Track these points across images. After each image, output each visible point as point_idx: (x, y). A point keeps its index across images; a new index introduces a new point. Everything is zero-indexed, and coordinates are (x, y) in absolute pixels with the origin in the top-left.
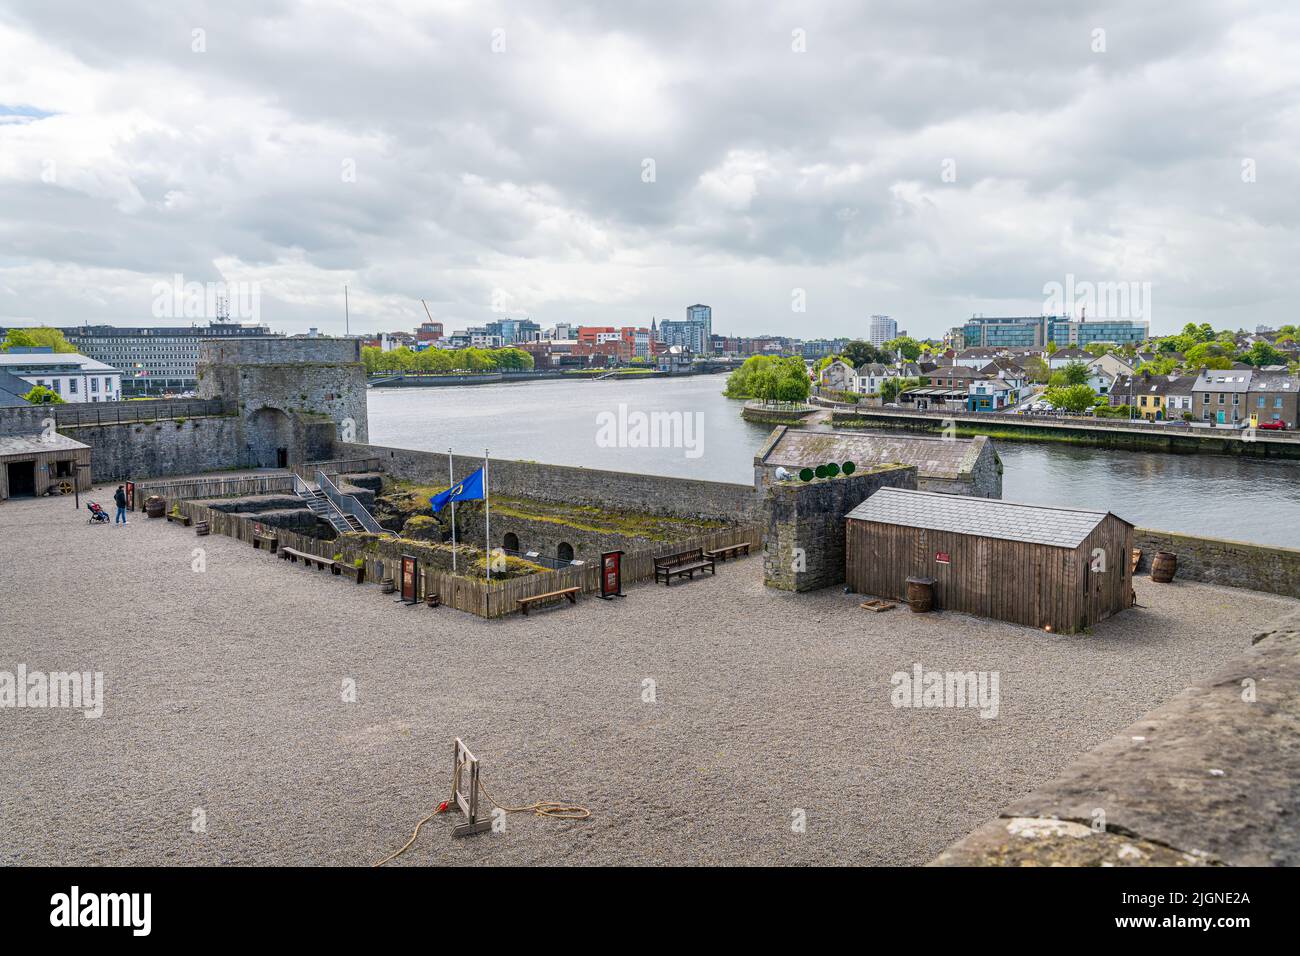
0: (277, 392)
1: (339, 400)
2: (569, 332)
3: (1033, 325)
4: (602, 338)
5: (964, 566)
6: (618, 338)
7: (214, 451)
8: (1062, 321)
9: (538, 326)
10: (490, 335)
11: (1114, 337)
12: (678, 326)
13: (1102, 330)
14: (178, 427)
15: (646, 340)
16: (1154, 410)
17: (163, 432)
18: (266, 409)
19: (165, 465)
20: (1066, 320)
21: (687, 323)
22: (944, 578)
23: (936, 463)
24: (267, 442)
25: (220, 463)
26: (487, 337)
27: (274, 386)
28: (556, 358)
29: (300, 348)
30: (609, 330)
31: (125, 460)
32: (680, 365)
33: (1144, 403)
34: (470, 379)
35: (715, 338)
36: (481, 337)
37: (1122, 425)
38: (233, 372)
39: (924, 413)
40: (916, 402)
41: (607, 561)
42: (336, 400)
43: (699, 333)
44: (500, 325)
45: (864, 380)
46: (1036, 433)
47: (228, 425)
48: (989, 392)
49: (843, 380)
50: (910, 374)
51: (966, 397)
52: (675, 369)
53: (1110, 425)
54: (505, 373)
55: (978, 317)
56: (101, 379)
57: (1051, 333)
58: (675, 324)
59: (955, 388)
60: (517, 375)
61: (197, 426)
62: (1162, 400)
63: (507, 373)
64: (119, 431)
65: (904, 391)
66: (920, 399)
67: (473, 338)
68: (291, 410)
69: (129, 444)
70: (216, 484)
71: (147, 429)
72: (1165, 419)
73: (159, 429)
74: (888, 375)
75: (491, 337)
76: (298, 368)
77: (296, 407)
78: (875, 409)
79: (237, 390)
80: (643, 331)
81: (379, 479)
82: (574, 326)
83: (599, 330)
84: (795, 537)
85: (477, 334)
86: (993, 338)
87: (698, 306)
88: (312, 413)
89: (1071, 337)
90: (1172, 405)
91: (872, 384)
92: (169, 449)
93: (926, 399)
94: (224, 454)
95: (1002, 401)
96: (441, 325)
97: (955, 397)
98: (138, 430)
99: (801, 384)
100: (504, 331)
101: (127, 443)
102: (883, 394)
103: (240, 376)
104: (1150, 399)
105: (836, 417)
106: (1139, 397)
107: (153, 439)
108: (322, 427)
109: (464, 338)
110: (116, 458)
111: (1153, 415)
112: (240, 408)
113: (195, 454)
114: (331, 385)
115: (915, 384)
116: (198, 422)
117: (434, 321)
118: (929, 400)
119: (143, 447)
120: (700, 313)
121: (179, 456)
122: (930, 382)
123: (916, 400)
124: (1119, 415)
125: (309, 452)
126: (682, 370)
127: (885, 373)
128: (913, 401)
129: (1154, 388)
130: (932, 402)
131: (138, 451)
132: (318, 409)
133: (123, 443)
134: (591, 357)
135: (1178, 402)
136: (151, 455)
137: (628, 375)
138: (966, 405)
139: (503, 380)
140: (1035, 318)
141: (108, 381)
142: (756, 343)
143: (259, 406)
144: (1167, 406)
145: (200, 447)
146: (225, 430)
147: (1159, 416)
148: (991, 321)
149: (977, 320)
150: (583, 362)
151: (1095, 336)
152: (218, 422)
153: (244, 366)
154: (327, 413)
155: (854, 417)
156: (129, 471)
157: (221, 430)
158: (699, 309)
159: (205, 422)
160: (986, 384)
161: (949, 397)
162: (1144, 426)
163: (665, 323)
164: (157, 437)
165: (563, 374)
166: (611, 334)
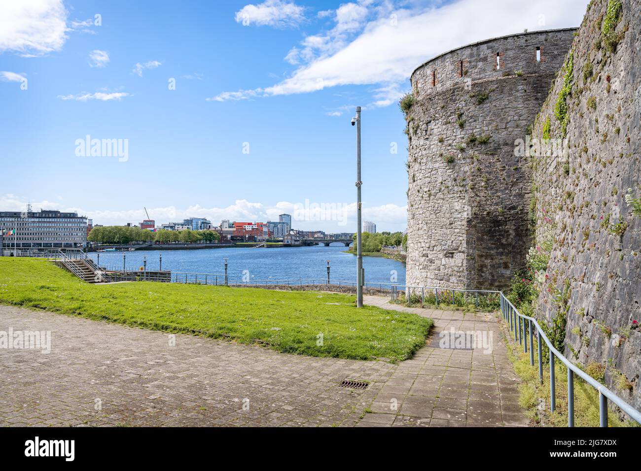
2: (229, 224)
4: (247, 227)
6: (255, 227)
9: (210, 222)
10: (185, 225)
12: (275, 224)
21: (280, 223)
26: (184, 227)
28: (229, 237)
30: (249, 224)
32: (295, 241)
34: (190, 246)
36: (181, 227)
43: (286, 228)
44: (192, 220)
52: (293, 243)
60: (213, 245)
67: (176, 227)
75: (186, 227)
82: (231, 222)
83: (245, 224)
85: (178, 225)
96: (154, 221)
100: (193, 224)
109: (171, 227)
117: (151, 219)
120: (286, 218)
126: (297, 243)
134: (247, 236)
137: (272, 245)
150: (244, 239)
158: (285, 216)
163: (269, 223)
165: (235, 244)
166: (251, 226)
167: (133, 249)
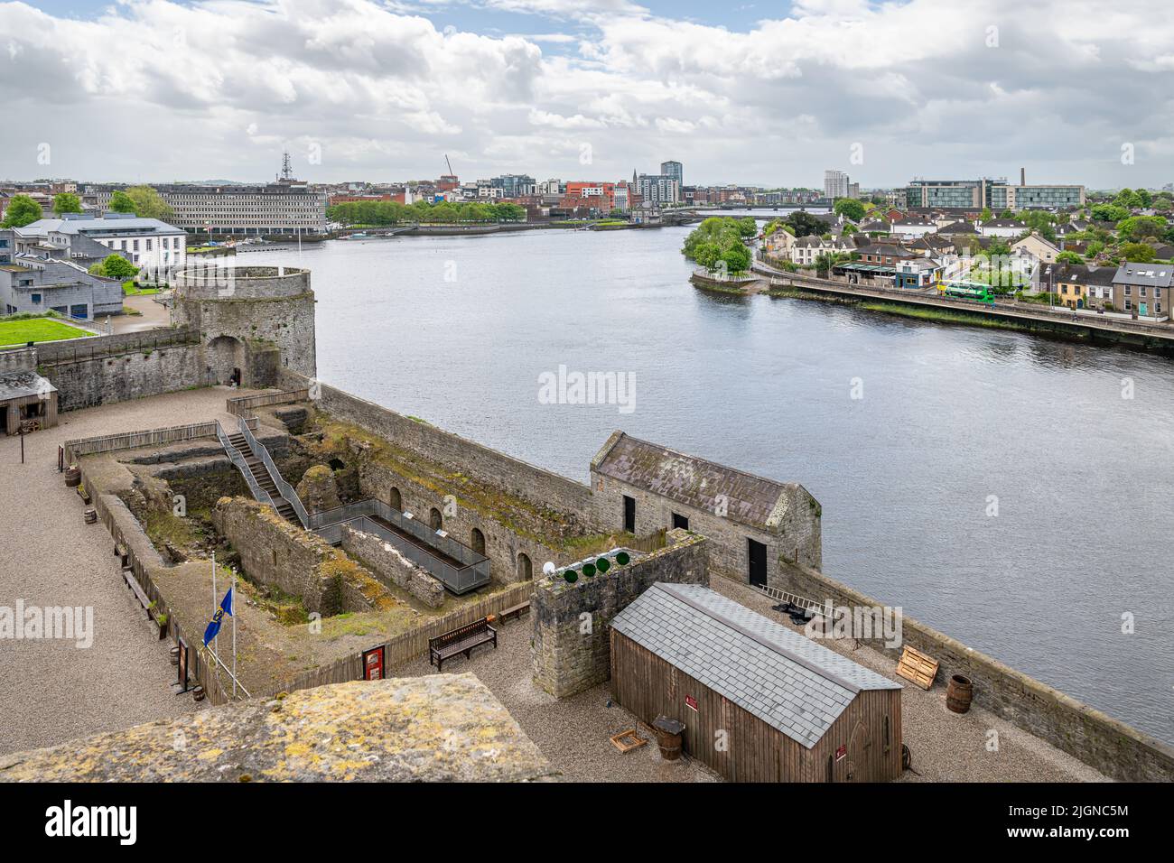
0: (232, 323)
1: (285, 329)
2: (559, 186)
3: (972, 188)
4: (587, 192)
5: (710, 720)
6: (600, 192)
7: (178, 374)
8: (998, 184)
9: (535, 180)
10: (494, 187)
11: (1050, 199)
12: (654, 180)
13: (1039, 194)
14: (146, 357)
15: (624, 193)
16: (1076, 298)
17: (132, 363)
18: (223, 338)
19: (133, 390)
20: (1003, 184)
21: (661, 177)
22: (694, 724)
23: (749, 505)
24: (226, 363)
25: (182, 383)
26: (492, 189)
27: (230, 318)
28: (546, 210)
29: (252, 286)
30: (592, 185)
31: (98, 389)
32: (651, 218)
33: (1065, 291)
34: (472, 229)
35: (687, 189)
36: (486, 189)
37: (1042, 313)
38: (197, 306)
39: (853, 288)
40: (847, 276)
41: (369, 657)
42: (282, 328)
43: (672, 186)
44: (502, 180)
45: (801, 251)
46: (958, 315)
47: (190, 353)
48: (914, 271)
49: (785, 246)
50: (844, 246)
51: (893, 274)
52: (647, 221)
53: (1029, 312)
54: (503, 223)
55: (918, 180)
56: (171, 240)
57: (989, 195)
58: (650, 177)
59: (883, 265)
60: (513, 225)
61: (163, 355)
62: (1082, 289)
63: (505, 223)
64: (92, 365)
65: (837, 265)
66: (851, 274)
67: (481, 189)
68: (243, 339)
69: (102, 376)
70: (146, 435)
71: (118, 361)
72: (1087, 308)
73: (128, 360)
74: (824, 246)
75: (495, 190)
76: (250, 303)
77: (248, 336)
78: (808, 281)
79: (199, 321)
80: (621, 185)
81: (304, 411)
82: (563, 182)
83: (584, 184)
84: (556, 644)
85: (483, 186)
86: (933, 199)
87: (671, 162)
88: (261, 341)
89: (1008, 199)
90: (1093, 294)
91: (810, 255)
92: (138, 376)
93: (857, 274)
94: (187, 376)
95: (928, 278)
96: (457, 177)
97: (883, 274)
98: (110, 363)
99: (742, 257)
100: (505, 184)
101: (100, 374)
102: (818, 267)
103: (202, 310)
104: (1071, 288)
105: (773, 287)
106: (1060, 285)
107: (123, 369)
108: (268, 354)
109: (473, 190)
110: (90, 388)
111: (1074, 303)
112: (202, 337)
113: (160, 379)
114: (278, 317)
115: (847, 259)
116: (163, 352)
117: (453, 174)
118: (859, 275)
119: (114, 377)
120: (672, 168)
121: (146, 381)
122: (860, 258)
123: (847, 274)
124: (1040, 301)
125: (256, 376)
126: (653, 222)
127: (821, 245)
128: (844, 275)
129: (1074, 277)
130: (862, 277)
131: (110, 380)
132: (266, 337)
133: (96, 374)
134: (575, 210)
135: (1099, 292)
136: (121, 383)
137: (604, 226)
138: (894, 282)
139: (501, 230)
140: (973, 182)
141: (176, 240)
142: (723, 194)
143: (218, 335)
144: (1088, 295)
145: (165, 372)
146: (188, 356)
147: (1080, 304)
148: (931, 184)
149: (919, 182)
150: (569, 214)
151: (1031, 199)
152: (181, 350)
153: (206, 301)
154: (274, 340)
155: (790, 288)
156: (101, 398)
157: (184, 356)
158: (672, 165)
159: (170, 351)
160: (911, 263)
161: (878, 274)
162: (1063, 315)
163: (643, 177)
164: (127, 367)
165: (552, 224)
166: (594, 189)
167: (390, 234)
